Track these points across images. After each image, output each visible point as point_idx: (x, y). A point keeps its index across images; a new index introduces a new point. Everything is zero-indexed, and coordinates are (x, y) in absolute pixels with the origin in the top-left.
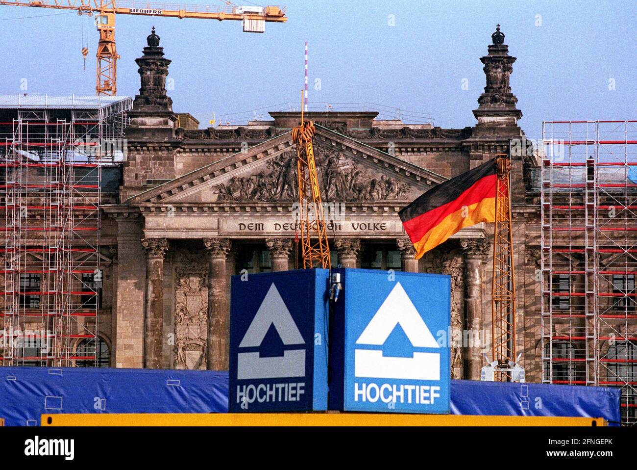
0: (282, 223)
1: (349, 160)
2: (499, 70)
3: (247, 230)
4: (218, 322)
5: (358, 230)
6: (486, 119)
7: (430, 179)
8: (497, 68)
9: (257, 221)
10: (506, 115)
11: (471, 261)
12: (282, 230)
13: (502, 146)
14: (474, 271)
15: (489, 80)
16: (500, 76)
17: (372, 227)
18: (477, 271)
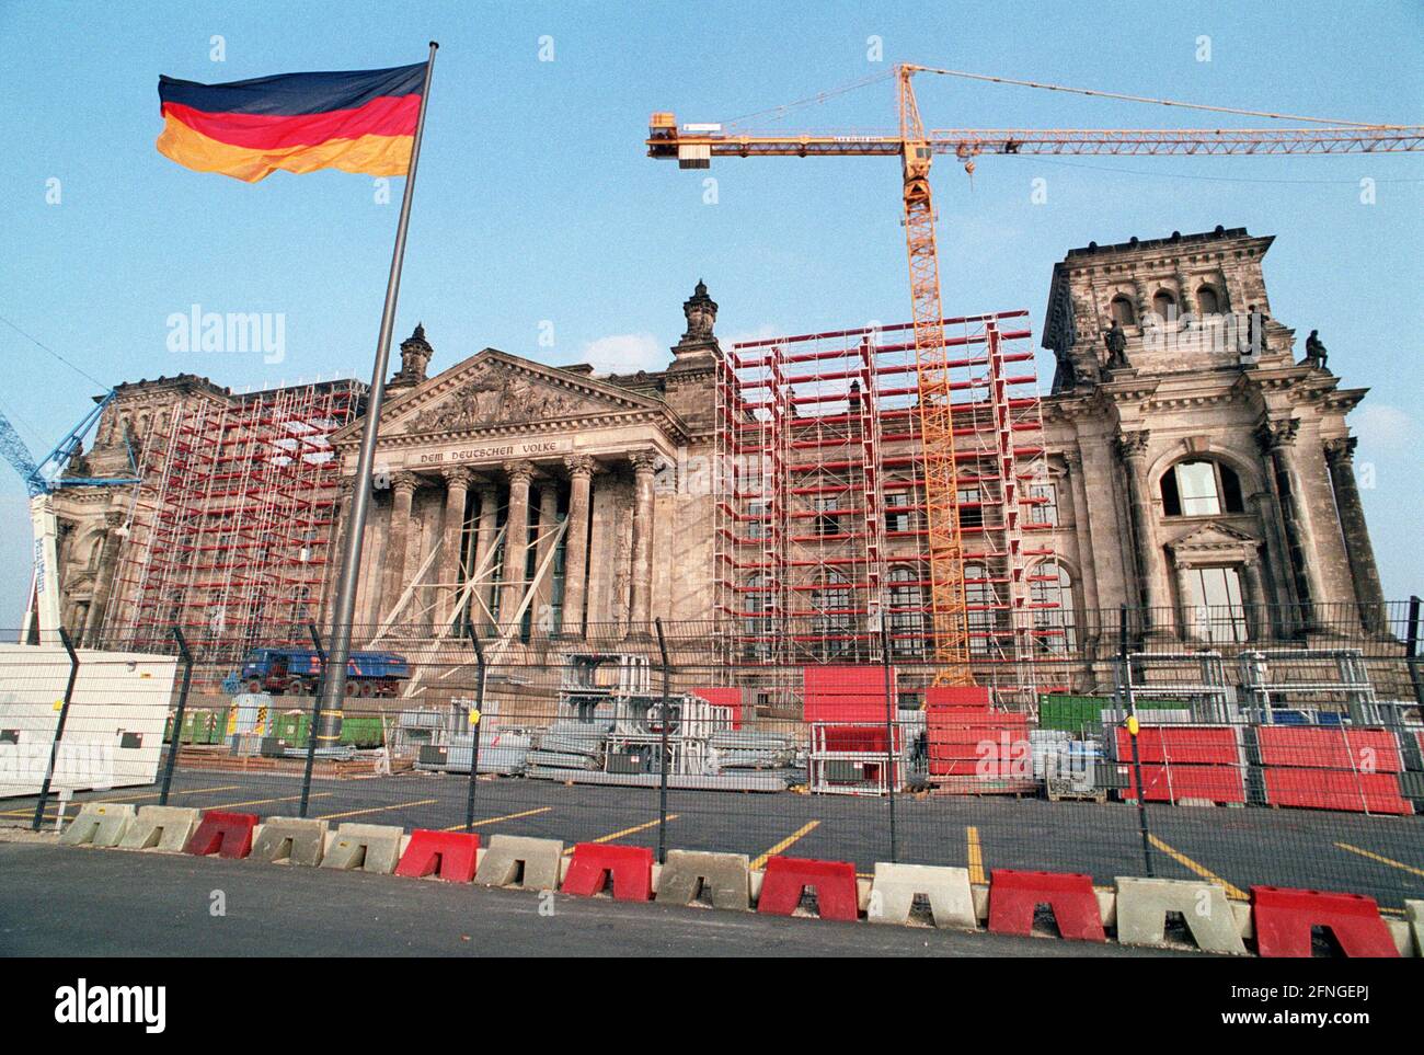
0: (459, 452)
1: (524, 384)
2: (699, 313)
3: (428, 461)
4: (392, 554)
5: (529, 452)
6: (684, 356)
7: (598, 389)
8: (696, 311)
9: (437, 452)
10: (702, 349)
11: (640, 475)
12: (459, 458)
13: (695, 375)
14: (642, 486)
15: (690, 324)
16: (699, 318)
17: (542, 448)
18: (646, 486)
